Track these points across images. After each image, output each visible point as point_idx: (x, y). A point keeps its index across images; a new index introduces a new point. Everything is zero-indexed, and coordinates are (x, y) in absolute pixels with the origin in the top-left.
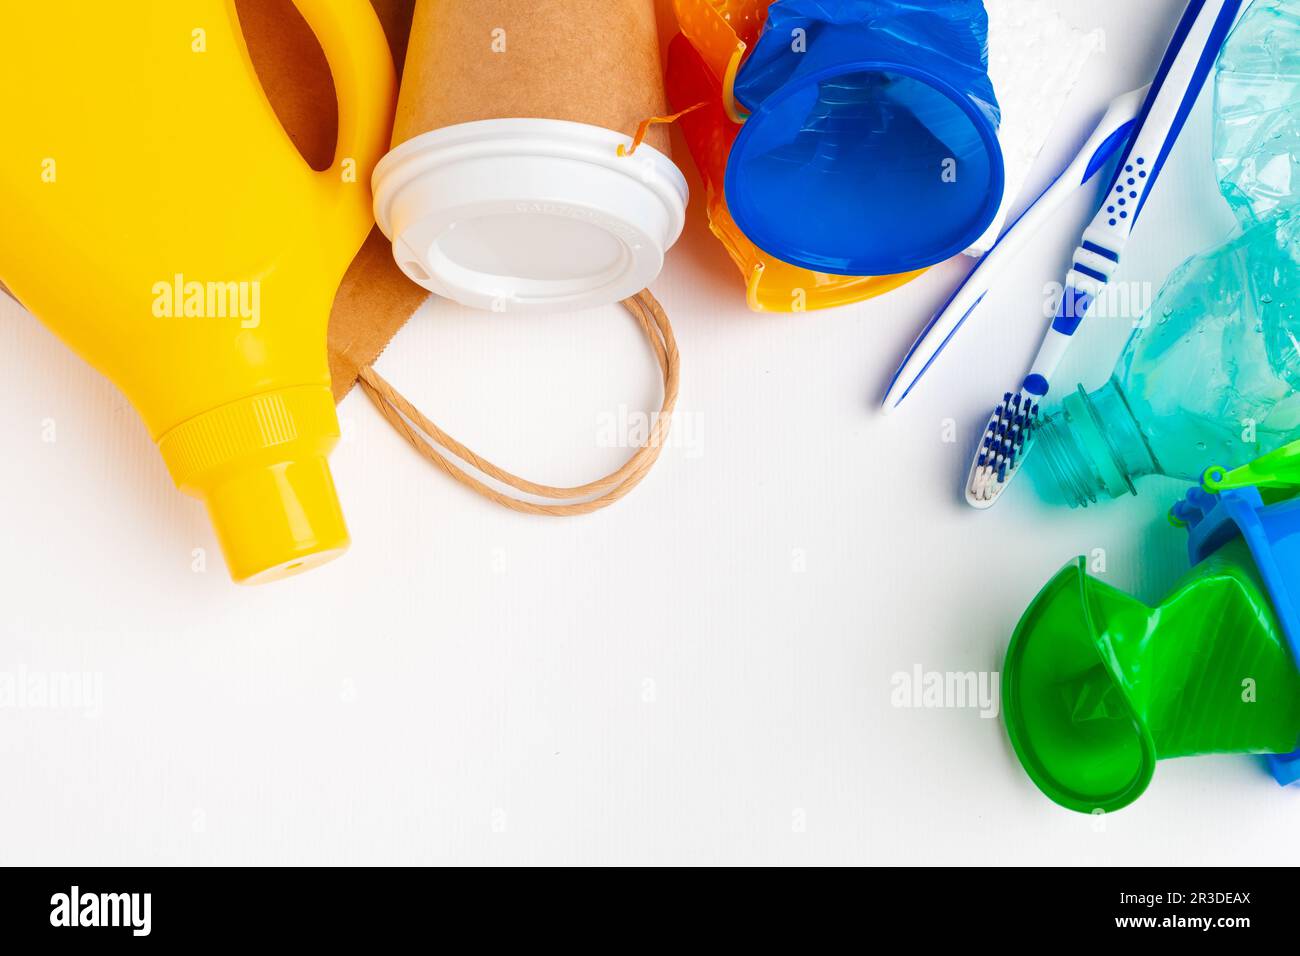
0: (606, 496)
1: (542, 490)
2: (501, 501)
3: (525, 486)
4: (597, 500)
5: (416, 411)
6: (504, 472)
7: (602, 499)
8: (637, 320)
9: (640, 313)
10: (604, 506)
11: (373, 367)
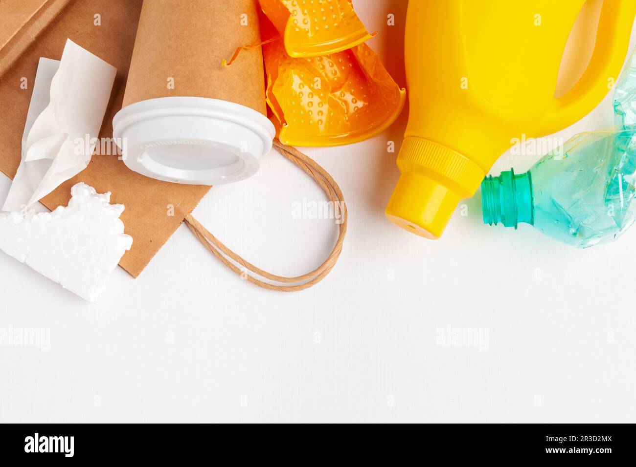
0: (310, 282)
1: (278, 278)
2: (257, 283)
3: (269, 276)
4: (306, 284)
5: (213, 237)
6: (259, 269)
7: (308, 283)
8: (325, 192)
9: (327, 188)
10: (309, 287)
11: (191, 214)
